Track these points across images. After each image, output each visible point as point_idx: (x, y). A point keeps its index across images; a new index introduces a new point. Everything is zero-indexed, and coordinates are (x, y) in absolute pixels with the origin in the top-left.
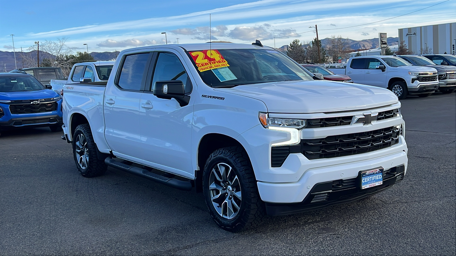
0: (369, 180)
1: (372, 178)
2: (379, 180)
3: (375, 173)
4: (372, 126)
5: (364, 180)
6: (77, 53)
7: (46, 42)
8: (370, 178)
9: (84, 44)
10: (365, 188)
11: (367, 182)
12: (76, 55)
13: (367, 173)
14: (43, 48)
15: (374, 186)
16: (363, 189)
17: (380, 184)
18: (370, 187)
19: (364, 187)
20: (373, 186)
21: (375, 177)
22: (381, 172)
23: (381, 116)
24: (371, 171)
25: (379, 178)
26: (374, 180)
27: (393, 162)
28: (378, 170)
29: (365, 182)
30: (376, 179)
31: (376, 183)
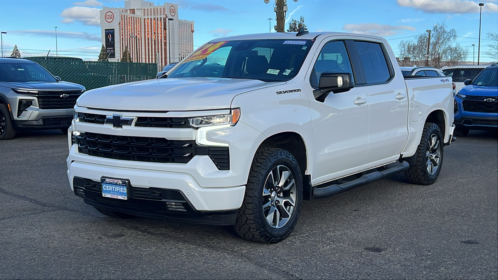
0: (111, 189)
1: (115, 188)
2: (123, 194)
3: (118, 184)
4: (123, 130)
5: (105, 187)
8: (113, 188)
10: (105, 196)
11: (109, 190)
13: (107, 180)
15: (116, 198)
16: (103, 196)
17: (123, 199)
18: (111, 197)
20: (115, 198)
21: (119, 189)
22: (125, 185)
23: (142, 122)
24: (112, 180)
25: (123, 191)
26: (117, 191)
27: (150, 180)
28: (121, 181)
29: (107, 189)
30: (120, 191)
31: (120, 195)
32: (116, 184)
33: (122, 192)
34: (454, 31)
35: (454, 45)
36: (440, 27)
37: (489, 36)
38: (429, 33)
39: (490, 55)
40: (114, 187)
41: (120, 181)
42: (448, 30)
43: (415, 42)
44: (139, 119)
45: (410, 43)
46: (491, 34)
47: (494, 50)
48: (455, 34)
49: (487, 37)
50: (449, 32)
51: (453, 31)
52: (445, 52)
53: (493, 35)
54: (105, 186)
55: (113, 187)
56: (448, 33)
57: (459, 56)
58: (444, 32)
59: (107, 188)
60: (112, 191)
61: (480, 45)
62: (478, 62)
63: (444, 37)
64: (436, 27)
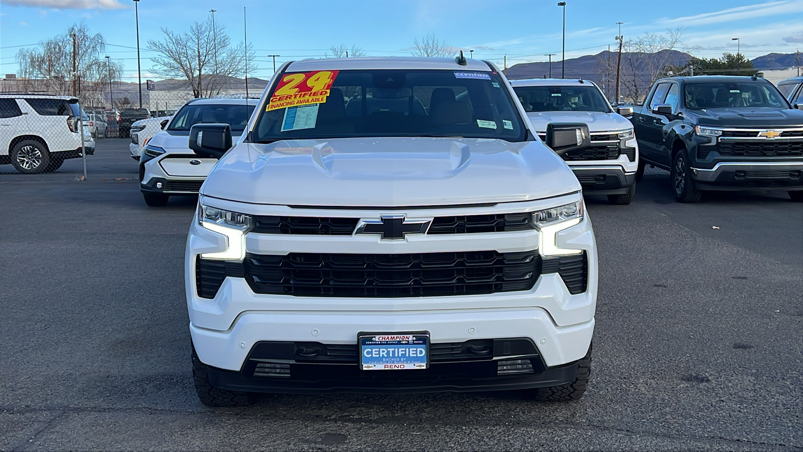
0: (384, 354)
1: (394, 351)
2: (417, 359)
3: (405, 342)
4: (407, 243)
5: (366, 352)
6: (723, 56)
7: (646, 35)
9: (733, 39)
10: (371, 369)
11: (380, 357)
12: (721, 59)
13: (377, 338)
14: (641, 46)
15: (400, 368)
16: (364, 369)
17: (418, 368)
18: (386, 369)
19: (368, 367)
20: (396, 368)
21: (405, 351)
22: (421, 342)
23: (442, 226)
24: (390, 336)
25: (416, 354)
26: (400, 355)
27: (472, 327)
28: (413, 337)
29: (374, 356)
30: (407, 355)
31: (407, 362)
32: (399, 343)
33: (411, 355)
34: (101, 37)
35: (102, 58)
36: (78, 29)
37: (152, 46)
38: (74, 39)
39: (155, 73)
40: (391, 350)
41: (411, 336)
42: (91, 34)
43: (41, 51)
44: (437, 220)
45: (33, 52)
46: (154, 43)
47: (159, 66)
48: (101, 41)
49: (149, 47)
50: (92, 37)
51: (99, 36)
52: (89, 67)
53: (156, 45)
54: (370, 350)
55: (388, 350)
56: (92, 39)
57: (111, 73)
58: (85, 38)
59: (374, 353)
60: (386, 358)
61: (140, 57)
62: (138, 83)
63: (85, 45)
64: (73, 29)
